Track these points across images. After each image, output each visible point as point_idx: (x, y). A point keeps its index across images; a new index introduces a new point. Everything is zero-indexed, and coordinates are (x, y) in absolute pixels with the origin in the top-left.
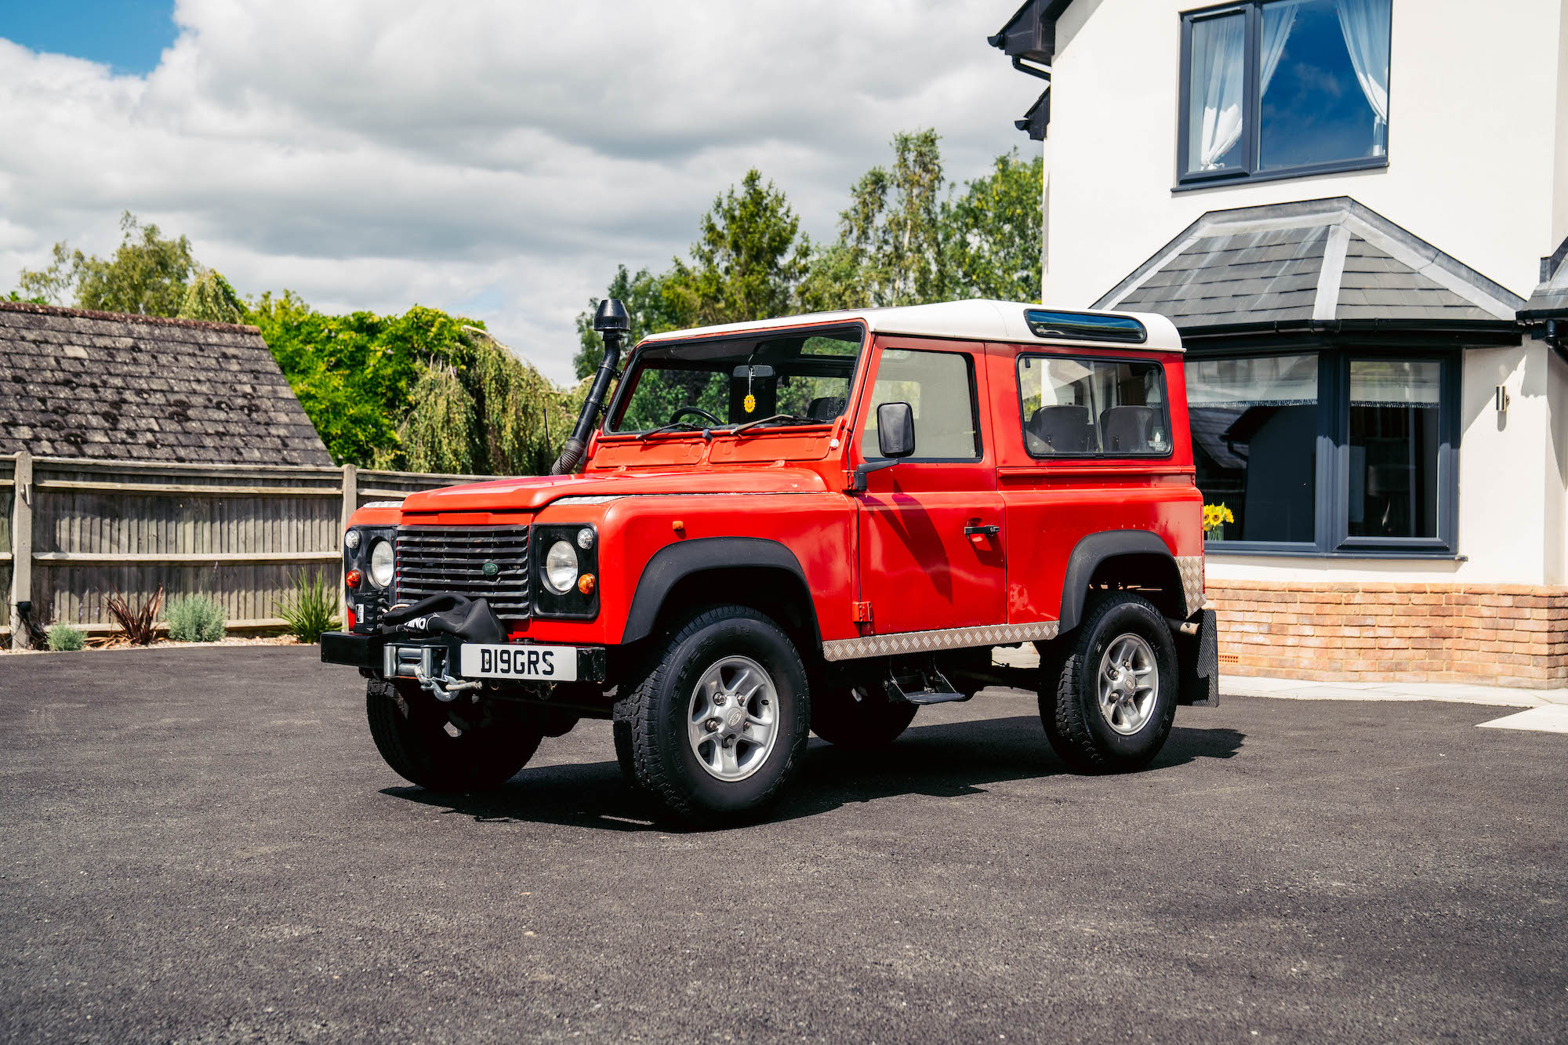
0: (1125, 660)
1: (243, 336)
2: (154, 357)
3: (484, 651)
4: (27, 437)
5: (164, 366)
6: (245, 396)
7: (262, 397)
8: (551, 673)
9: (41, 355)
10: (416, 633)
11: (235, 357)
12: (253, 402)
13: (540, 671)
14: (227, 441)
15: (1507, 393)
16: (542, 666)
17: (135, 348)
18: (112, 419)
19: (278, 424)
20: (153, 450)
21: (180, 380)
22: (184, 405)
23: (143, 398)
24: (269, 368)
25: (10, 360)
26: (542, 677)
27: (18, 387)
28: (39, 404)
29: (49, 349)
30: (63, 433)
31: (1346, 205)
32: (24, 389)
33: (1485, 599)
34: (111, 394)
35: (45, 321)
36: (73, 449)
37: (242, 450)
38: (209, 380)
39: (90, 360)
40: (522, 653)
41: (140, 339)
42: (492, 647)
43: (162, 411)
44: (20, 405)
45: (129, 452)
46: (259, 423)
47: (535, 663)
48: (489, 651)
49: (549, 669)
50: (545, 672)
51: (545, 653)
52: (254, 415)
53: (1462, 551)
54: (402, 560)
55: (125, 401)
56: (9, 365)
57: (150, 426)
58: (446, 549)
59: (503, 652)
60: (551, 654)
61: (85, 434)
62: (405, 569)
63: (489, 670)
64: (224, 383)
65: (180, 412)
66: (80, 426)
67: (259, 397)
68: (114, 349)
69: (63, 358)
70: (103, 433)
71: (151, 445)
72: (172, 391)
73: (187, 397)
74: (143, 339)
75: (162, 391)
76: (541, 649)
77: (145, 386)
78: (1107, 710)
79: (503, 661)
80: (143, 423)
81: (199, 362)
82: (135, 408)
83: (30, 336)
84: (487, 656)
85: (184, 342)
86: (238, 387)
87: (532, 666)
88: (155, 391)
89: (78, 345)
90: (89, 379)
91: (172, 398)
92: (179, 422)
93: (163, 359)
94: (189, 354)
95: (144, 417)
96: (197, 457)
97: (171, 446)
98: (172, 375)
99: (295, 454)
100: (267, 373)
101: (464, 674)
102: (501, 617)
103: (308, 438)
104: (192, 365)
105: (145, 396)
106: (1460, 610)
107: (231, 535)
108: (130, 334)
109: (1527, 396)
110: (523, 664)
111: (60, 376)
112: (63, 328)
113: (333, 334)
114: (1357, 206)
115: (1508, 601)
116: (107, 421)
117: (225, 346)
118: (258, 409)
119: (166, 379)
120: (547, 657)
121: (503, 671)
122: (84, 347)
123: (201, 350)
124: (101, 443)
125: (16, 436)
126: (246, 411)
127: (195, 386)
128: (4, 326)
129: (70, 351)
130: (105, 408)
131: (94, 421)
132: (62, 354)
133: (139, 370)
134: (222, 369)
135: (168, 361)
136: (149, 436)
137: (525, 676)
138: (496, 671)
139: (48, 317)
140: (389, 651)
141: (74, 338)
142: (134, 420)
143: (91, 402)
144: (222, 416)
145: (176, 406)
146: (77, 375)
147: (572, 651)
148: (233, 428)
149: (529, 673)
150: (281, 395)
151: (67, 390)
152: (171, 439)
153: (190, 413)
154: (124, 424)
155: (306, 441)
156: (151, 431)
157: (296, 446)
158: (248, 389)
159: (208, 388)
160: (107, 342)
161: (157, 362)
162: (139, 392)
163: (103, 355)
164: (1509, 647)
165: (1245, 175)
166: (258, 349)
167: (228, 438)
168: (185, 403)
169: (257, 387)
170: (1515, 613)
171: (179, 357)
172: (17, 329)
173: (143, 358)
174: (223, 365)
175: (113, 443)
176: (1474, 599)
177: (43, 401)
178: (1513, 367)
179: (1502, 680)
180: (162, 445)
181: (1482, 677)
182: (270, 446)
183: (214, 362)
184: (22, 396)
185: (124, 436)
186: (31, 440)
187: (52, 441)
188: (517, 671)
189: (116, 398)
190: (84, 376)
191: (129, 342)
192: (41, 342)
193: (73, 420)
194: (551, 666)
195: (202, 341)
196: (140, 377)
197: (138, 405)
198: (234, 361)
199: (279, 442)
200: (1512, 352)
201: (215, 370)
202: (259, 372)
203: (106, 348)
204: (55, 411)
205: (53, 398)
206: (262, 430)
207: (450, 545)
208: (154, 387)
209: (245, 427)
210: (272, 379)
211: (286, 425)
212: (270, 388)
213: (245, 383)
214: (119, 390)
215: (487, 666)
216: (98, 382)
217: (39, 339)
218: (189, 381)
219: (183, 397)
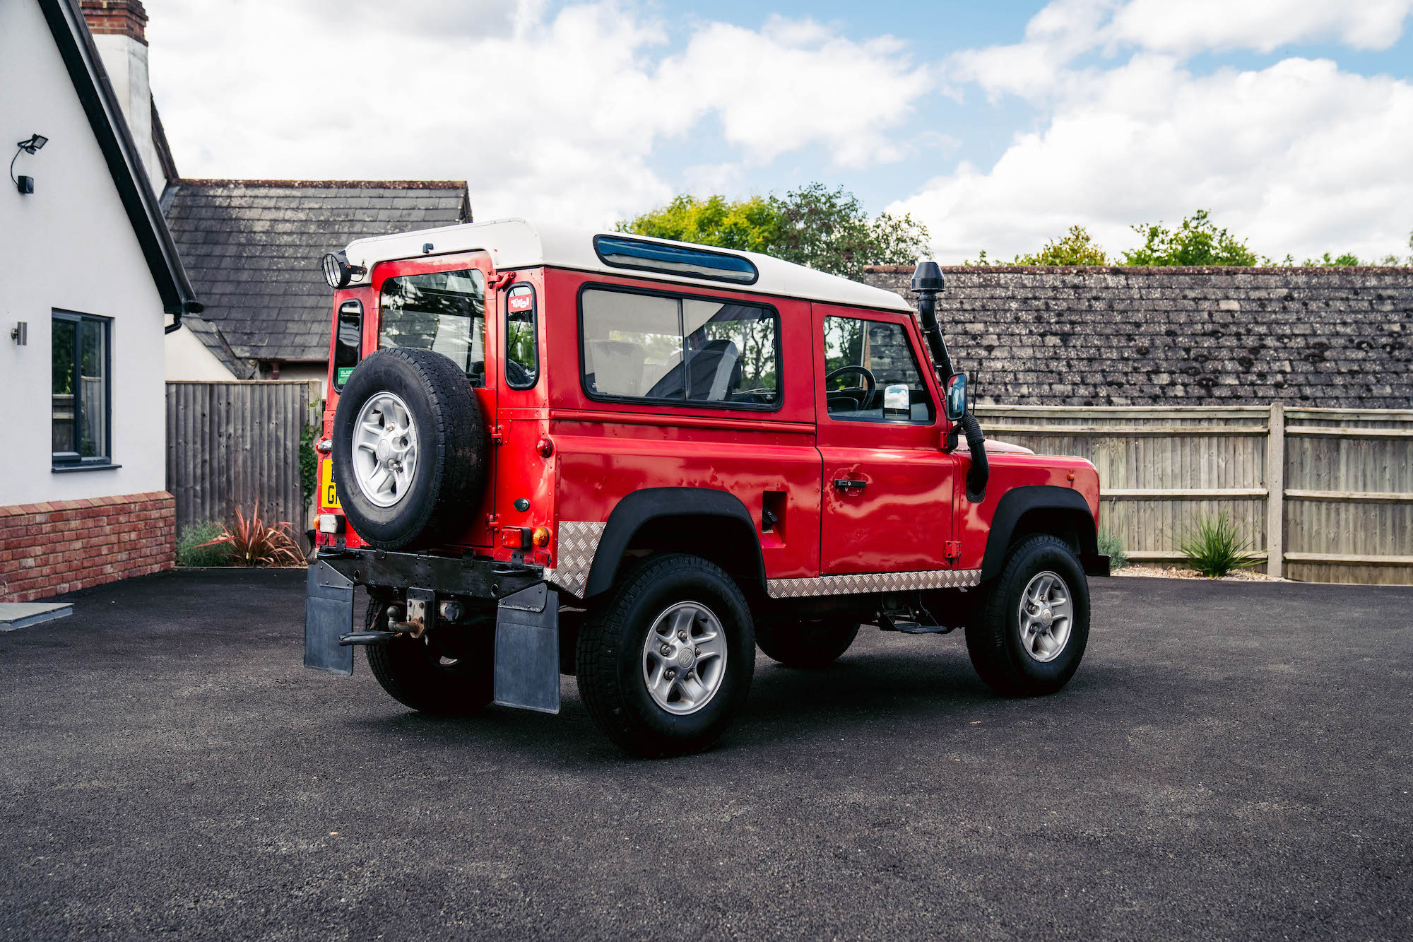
1: (1405, 277)
2: (1305, 304)
4: (1165, 383)
5: (1312, 312)
6: (1391, 334)
9: (1197, 311)
11: (1391, 298)
14: (1359, 379)
17: (1289, 298)
18: (1247, 363)
20: (1279, 390)
21: (1326, 324)
22: (1323, 347)
23: (1283, 343)
25: (1168, 317)
27: (1169, 340)
28: (1183, 353)
29: (1206, 305)
30: (1197, 378)
32: (1174, 341)
34: (1253, 341)
35: (1210, 280)
36: (1203, 392)
37: (1373, 387)
38: (1356, 322)
39: (1241, 312)
41: (1295, 289)
43: (1299, 354)
44: (1166, 356)
45: (1255, 392)
55: (1264, 347)
56: (1167, 321)
57: (1283, 368)
61: (1217, 378)
64: (1371, 323)
65: (1317, 353)
66: (1215, 371)
68: (1267, 299)
69: (1217, 311)
70: (1234, 376)
71: (1278, 386)
72: (1314, 334)
73: (1328, 339)
74: (1299, 288)
75: (1304, 335)
77: (1288, 332)
80: (1276, 366)
81: (1350, 306)
82: (1272, 352)
83: (1191, 294)
85: (1340, 288)
86: (1386, 327)
88: (1296, 336)
89: (1234, 299)
90: (1235, 329)
91: (1312, 341)
92: (1313, 363)
93: (1313, 306)
94: (1342, 299)
95: (1279, 360)
96: (1322, 395)
97: (1299, 385)
98: (1318, 319)
104: (1342, 309)
105: (1286, 340)
107: (1148, 472)
108: (1286, 285)
111: (1209, 327)
112: (1224, 285)
116: (1241, 365)
117: (1383, 288)
118: (1401, 346)
119: (1311, 323)
122: (1239, 300)
123: (1356, 293)
124: (1230, 385)
125: (1155, 382)
126: (1388, 349)
127: (1340, 329)
128: (1171, 288)
129: (1224, 305)
130: (1243, 353)
131: (1229, 366)
132: (1216, 308)
133: (1287, 317)
134: (1373, 310)
135: (1318, 307)
136: (1279, 378)
139: (1213, 277)
141: (1232, 293)
142: (1269, 363)
143: (1231, 349)
144: (1361, 355)
145: (1314, 348)
146: (1225, 325)
148: (1368, 366)
151: (1212, 340)
152: (1301, 379)
153: (1327, 354)
154: (1258, 367)
156: (1283, 372)
158: (1396, 328)
159: (1353, 330)
160: (1263, 294)
161: (1306, 309)
162: (1280, 338)
163: (1255, 306)
167: (1361, 376)
168: (1325, 344)
171: (1331, 303)
172: (1182, 290)
173: (1292, 305)
174: (1375, 307)
175: (1241, 384)
177: (1188, 350)
180: (1290, 385)
182: (1405, 381)
183: (1366, 304)
184: (1170, 347)
185: (1255, 378)
186: (1167, 385)
187: (1185, 385)
189: (1256, 344)
190: (1231, 326)
191: (1285, 291)
192: (1200, 299)
193: (1210, 366)
195: (1358, 284)
196: (1285, 324)
197: (1276, 350)
198: (1389, 301)
201: (1366, 312)
203: (1259, 299)
204: (1196, 359)
205: (1197, 347)
208: (1297, 332)
209: (1382, 364)
213: (1395, 322)
214: (1261, 337)
216: (1242, 331)
217: (1199, 296)
218: (1335, 324)
219: (1324, 340)
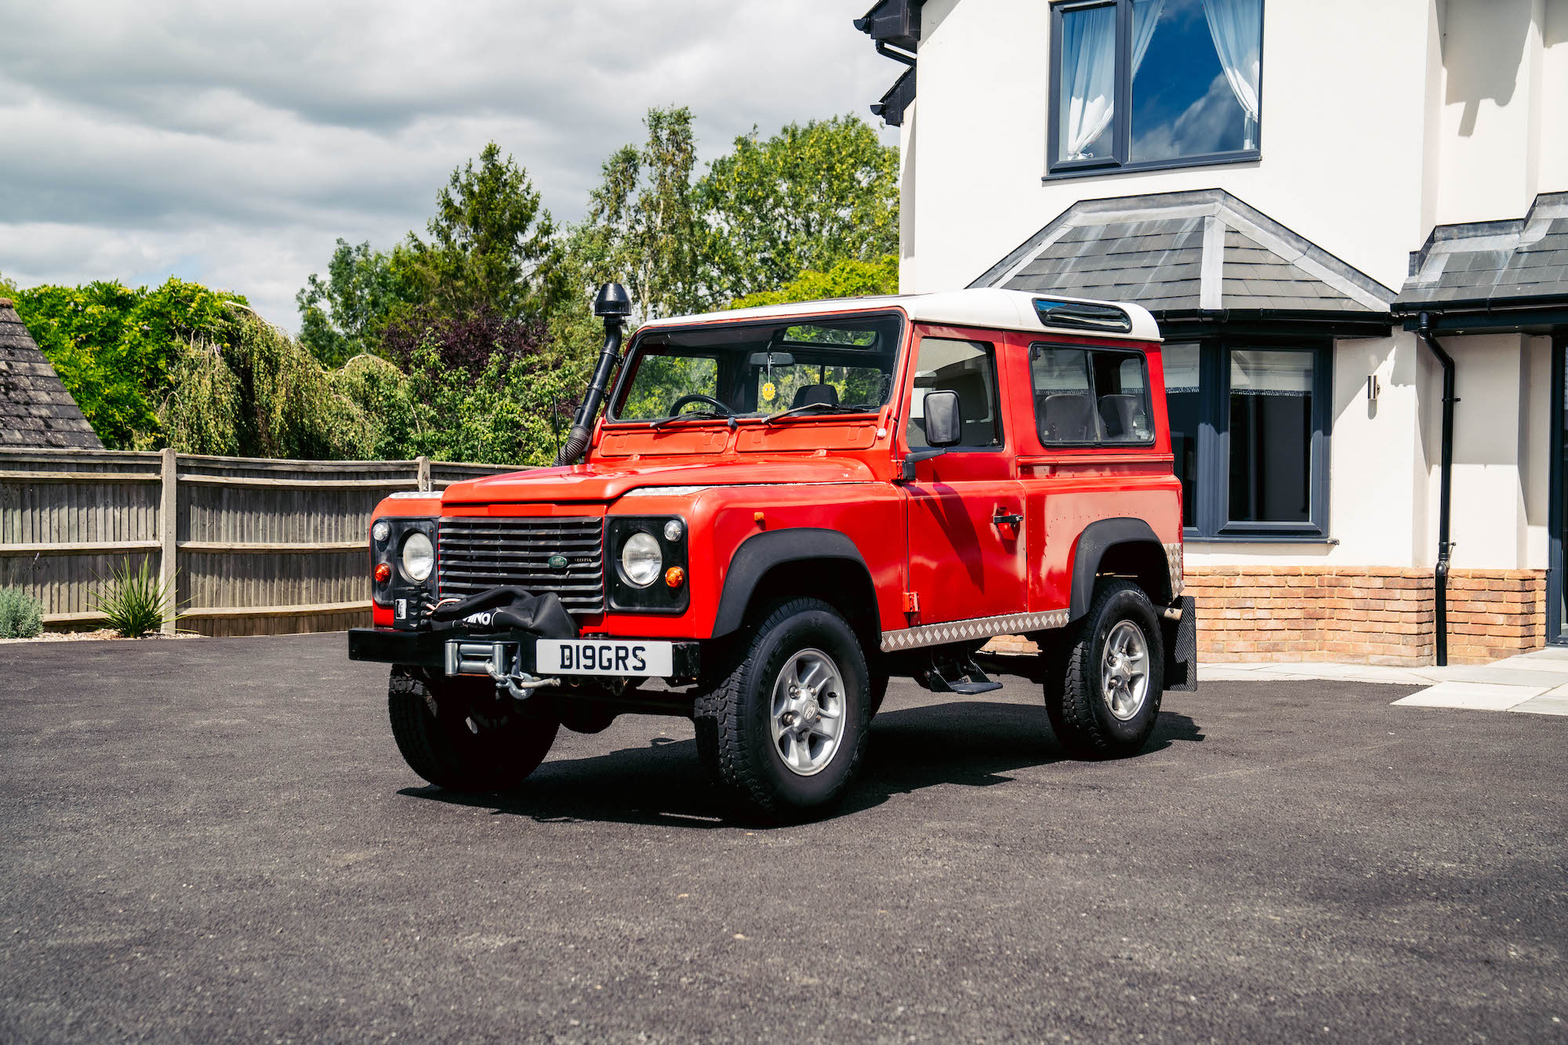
0: (1121, 646)
3: (563, 647)
7: (19, 374)
8: (643, 668)
10: (478, 628)
12: (10, 380)
13: (630, 666)
15: (1378, 382)
16: (631, 662)
19: (39, 404)
24: (24, 344)
26: (631, 672)
31: (1219, 197)
33: (1357, 581)
40: (609, 648)
42: (573, 643)
46: (17, 403)
47: (624, 659)
48: (569, 647)
49: (640, 665)
50: (635, 668)
51: (635, 649)
52: (12, 394)
53: (1334, 534)
54: (443, 554)
58: (501, 542)
59: (586, 648)
60: (642, 649)
62: (450, 563)
63: (570, 666)
67: (15, 375)
76: (630, 645)
78: (1109, 695)
79: (586, 657)
84: (567, 652)
87: (620, 662)
99: (60, 436)
100: (22, 349)
101: (540, 670)
102: (570, 611)
103: (73, 419)
106: (1333, 592)
107: (44, 524)
109: (1397, 385)
110: (609, 660)
113: (80, 308)
114: (1229, 198)
115: (1379, 583)
118: (15, 388)
120: (638, 652)
121: (586, 667)
126: (3, 390)
137: (612, 672)
138: (578, 667)
140: (450, 647)
147: (666, 647)
149: (617, 668)
150: (40, 373)
155: (71, 422)
157: (60, 427)
158: (3, 366)
164: (1379, 627)
165: (1116, 165)
166: (11, 323)
169: (13, 363)
170: (1385, 594)
176: (1346, 581)
178: (1382, 358)
179: (1373, 659)
181: (1353, 656)
182: (32, 427)
188: (602, 667)
194: (643, 661)
199: (42, 423)
200: (1382, 342)
202: (14, 348)
206: (22, 410)
207: (504, 537)
209: (3, 407)
210: (28, 355)
211: (48, 405)
212: (27, 365)
215: (567, 663)
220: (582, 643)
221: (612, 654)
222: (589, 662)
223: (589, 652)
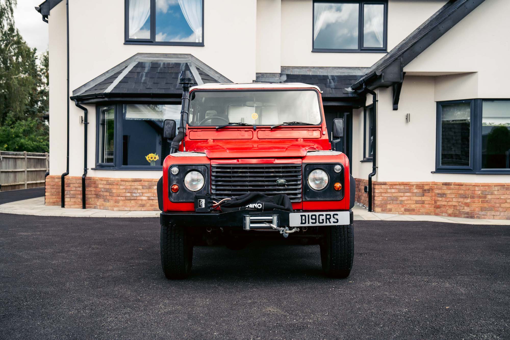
3: (302, 216)
8: (337, 222)
13: (332, 222)
16: (332, 220)
26: (332, 224)
31: (190, 57)
40: (323, 215)
42: (306, 214)
47: (329, 219)
48: (305, 216)
49: (336, 221)
50: (334, 222)
51: (334, 215)
59: (312, 216)
60: (337, 215)
76: (332, 213)
79: (312, 219)
84: (304, 217)
87: (328, 220)
101: (291, 225)
110: (323, 220)
114: (193, 58)
120: (335, 216)
121: (313, 223)
137: (324, 224)
138: (309, 223)
140: (248, 219)
147: (347, 213)
149: (326, 223)
165: (152, 42)
188: (320, 223)
194: (337, 220)
215: (304, 222)
220: (310, 214)
221: (324, 217)
222: (314, 221)
223: (314, 217)
